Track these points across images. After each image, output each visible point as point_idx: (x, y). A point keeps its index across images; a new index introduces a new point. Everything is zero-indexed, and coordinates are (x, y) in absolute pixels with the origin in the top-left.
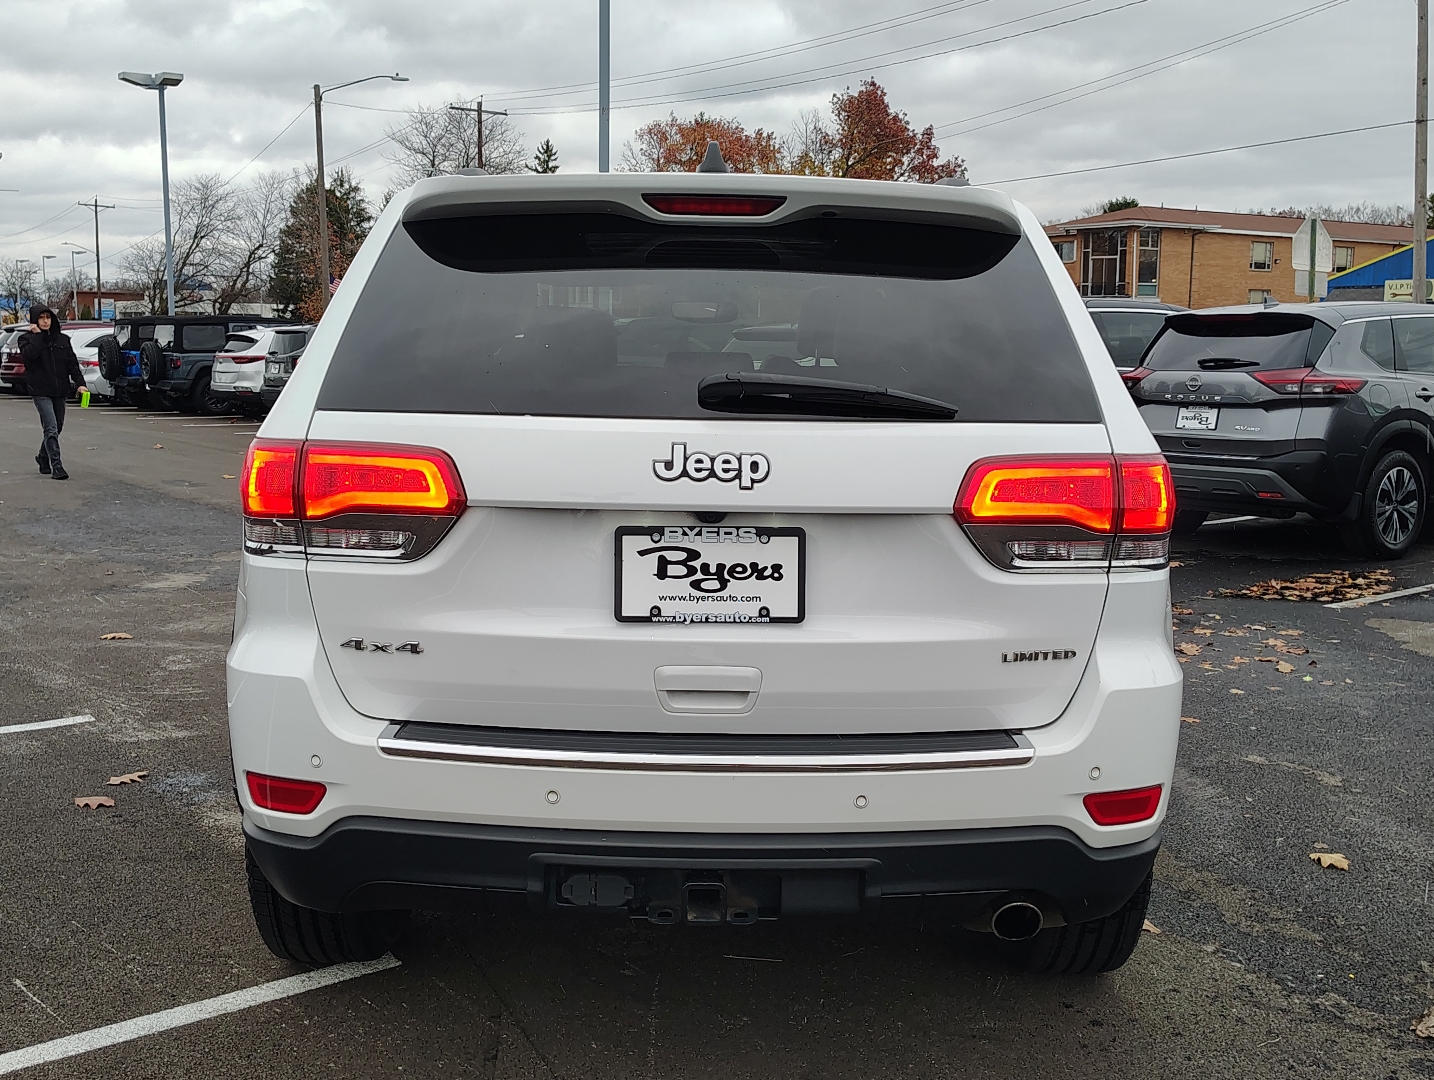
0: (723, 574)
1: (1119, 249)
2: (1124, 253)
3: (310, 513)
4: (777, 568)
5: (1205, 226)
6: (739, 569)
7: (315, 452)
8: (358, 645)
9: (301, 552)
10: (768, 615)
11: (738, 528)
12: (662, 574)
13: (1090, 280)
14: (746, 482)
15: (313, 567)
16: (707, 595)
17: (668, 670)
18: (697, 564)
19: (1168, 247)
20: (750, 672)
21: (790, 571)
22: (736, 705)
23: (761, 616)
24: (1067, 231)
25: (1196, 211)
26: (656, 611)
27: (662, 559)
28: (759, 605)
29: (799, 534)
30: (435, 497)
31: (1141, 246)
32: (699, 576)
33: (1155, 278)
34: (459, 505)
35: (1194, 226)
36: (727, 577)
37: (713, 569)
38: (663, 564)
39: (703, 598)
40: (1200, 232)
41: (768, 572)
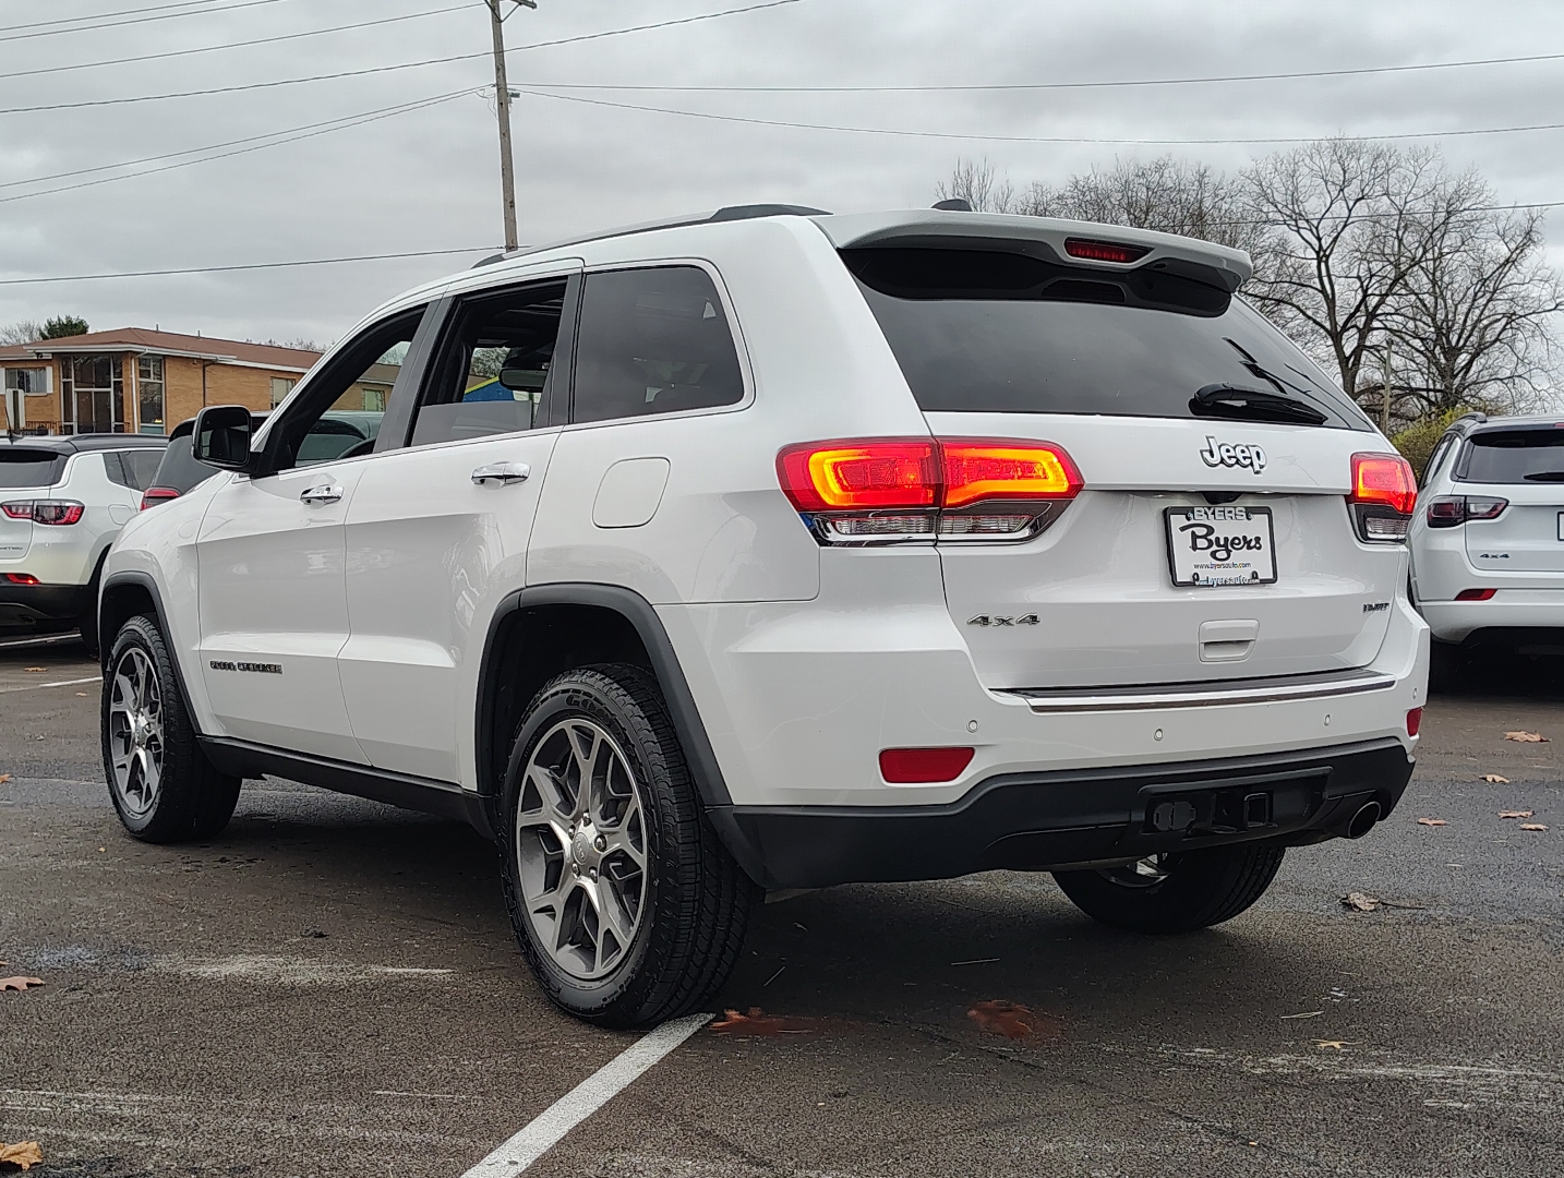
0: (1228, 545)
1: (113, 380)
2: (118, 387)
3: (948, 502)
4: (1258, 539)
5: (218, 356)
6: (1237, 541)
7: (949, 447)
8: (985, 620)
9: (932, 540)
10: (1257, 578)
11: (1235, 508)
12: (1195, 547)
13: (75, 419)
14: (1257, 468)
15: (944, 551)
16: (1220, 563)
17: (1208, 625)
18: (1212, 537)
19: (174, 379)
20: (1253, 623)
21: (1266, 542)
22: (1239, 653)
23: (1253, 578)
24: (38, 354)
25: (199, 338)
26: (1196, 577)
27: (1193, 533)
28: (1250, 570)
29: (1268, 511)
30: (1055, 482)
31: (141, 377)
32: (1215, 548)
33: (161, 418)
34: (1076, 487)
35: (205, 356)
36: (1230, 548)
37: (1222, 542)
38: (1195, 537)
39: (1219, 566)
40: (213, 363)
41: (1253, 544)
